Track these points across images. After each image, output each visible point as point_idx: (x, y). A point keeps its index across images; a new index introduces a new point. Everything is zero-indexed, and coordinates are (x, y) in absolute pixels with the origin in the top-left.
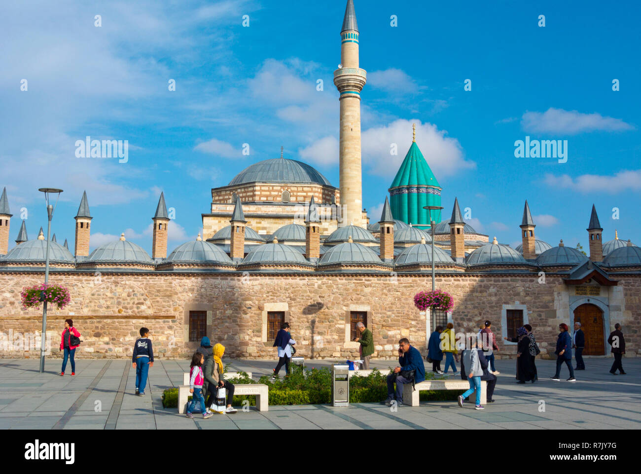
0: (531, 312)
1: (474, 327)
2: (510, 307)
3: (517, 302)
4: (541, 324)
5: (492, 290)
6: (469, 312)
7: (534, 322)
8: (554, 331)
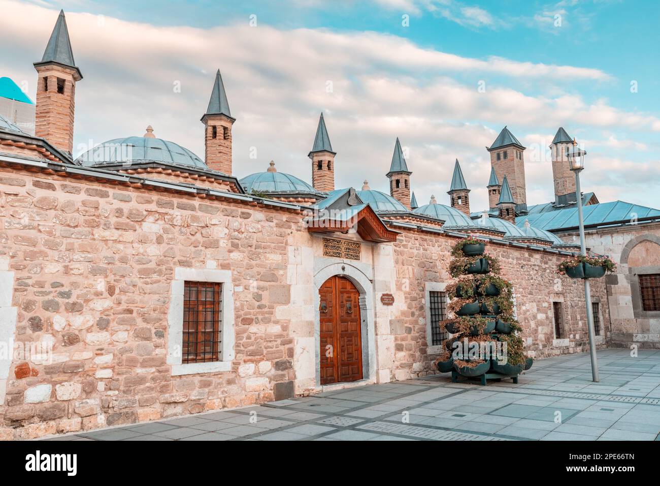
0: (241, 289)
1: (89, 330)
2: (195, 275)
3: (211, 264)
4: (260, 317)
5: (151, 227)
6: (74, 285)
7: (246, 314)
8: (285, 333)
